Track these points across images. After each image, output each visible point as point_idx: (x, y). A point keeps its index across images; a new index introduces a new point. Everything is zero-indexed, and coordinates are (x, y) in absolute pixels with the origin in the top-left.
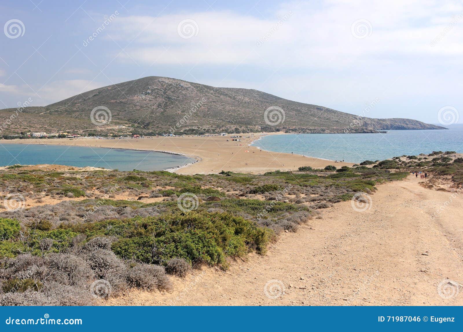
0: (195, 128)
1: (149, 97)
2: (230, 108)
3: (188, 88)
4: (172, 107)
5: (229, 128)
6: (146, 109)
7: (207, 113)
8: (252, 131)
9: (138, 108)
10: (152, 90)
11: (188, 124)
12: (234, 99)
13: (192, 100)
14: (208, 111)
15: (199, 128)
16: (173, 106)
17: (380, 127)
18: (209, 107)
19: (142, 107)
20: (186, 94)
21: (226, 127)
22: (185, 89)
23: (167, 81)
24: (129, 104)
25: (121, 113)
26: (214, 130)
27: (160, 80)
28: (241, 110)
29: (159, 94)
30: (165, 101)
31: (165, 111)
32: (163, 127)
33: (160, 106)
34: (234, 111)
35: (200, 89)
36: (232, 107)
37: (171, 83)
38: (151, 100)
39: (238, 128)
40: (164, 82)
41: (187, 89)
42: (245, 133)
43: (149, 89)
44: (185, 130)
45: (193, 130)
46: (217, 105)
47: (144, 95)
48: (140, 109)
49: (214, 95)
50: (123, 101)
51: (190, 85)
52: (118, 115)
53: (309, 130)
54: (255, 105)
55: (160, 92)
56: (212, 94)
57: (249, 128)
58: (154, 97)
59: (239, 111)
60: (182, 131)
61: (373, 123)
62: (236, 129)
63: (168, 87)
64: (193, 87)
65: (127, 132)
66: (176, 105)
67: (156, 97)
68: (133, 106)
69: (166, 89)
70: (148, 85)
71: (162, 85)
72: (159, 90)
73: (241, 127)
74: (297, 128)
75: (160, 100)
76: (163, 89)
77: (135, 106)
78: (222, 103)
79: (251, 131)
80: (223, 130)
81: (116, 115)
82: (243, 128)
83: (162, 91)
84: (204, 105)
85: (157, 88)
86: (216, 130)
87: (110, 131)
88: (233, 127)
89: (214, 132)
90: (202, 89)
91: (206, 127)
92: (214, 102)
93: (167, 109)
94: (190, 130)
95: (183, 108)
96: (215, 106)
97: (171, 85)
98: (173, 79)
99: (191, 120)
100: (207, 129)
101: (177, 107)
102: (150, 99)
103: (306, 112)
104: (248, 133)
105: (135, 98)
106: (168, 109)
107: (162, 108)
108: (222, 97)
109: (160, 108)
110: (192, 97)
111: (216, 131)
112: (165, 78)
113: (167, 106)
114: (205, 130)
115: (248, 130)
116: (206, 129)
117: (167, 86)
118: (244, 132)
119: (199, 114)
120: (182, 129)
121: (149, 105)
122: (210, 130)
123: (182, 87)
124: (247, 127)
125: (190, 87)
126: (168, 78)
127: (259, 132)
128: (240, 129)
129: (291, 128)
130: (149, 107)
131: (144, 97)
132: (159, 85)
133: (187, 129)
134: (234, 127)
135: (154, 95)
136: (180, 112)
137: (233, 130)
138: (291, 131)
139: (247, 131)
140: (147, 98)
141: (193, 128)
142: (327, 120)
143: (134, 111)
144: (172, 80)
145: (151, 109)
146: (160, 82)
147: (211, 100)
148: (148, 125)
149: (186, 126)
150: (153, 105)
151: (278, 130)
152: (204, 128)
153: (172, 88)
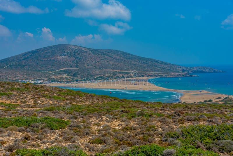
1: (66, 57)
2: (113, 63)
4: (81, 63)
5: (119, 75)
9: (62, 63)
12: (112, 57)
14: (101, 65)
16: (81, 62)
17: (191, 72)
18: (101, 63)
19: (64, 63)
20: (86, 55)
22: (85, 52)
24: (56, 61)
25: (53, 66)
26: (112, 77)
28: (119, 64)
29: (71, 55)
30: (75, 59)
31: (78, 65)
34: (115, 65)
35: (93, 52)
38: (68, 58)
44: (97, 77)
47: (63, 56)
50: (52, 59)
51: (87, 50)
52: (52, 68)
54: (124, 61)
56: (100, 55)
59: (117, 65)
61: (188, 69)
62: (123, 76)
64: (89, 51)
67: (70, 57)
68: (58, 63)
69: (75, 52)
70: (64, 50)
71: (72, 50)
75: (73, 58)
77: (60, 62)
78: (107, 60)
81: (50, 68)
82: (126, 75)
83: (72, 53)
84: (98, 61)
85: (70, 52)
87: (62, 79)
88: (121, 75)
91: (107, 75)
92: (103, 59)
94: (99, 77)
95: (87, 63)
96: (104, 62)
97: (77, 50)
101: (84, 63)
103: (152, 64)
105: (58, 57)
107: (76, 64)
108: (106, 56)
110: (90, 57)
112: (73, 45)
113: (78, 62)
117: (75, 50)
119: (97, 67)
120: (95, 77)
121: (68, 62)
123: (83, 51)
124: (128, 75)
126: (75, 46)
130: (68, 63)
132: (70, 50)
136: (86, 66)
137: (121, 77)
138: (149, 76)
139: (128, 77)
141: (101, 76)
142: (164, 69)
144: (77, 47)
145: (70, 64)
146: (70, 48)
147: (101, 58)
148: (75, 74)
149: (97, 75)
150: (70, 62)
151: (143, 76)
152: (106, 76)
153: (78, 51)
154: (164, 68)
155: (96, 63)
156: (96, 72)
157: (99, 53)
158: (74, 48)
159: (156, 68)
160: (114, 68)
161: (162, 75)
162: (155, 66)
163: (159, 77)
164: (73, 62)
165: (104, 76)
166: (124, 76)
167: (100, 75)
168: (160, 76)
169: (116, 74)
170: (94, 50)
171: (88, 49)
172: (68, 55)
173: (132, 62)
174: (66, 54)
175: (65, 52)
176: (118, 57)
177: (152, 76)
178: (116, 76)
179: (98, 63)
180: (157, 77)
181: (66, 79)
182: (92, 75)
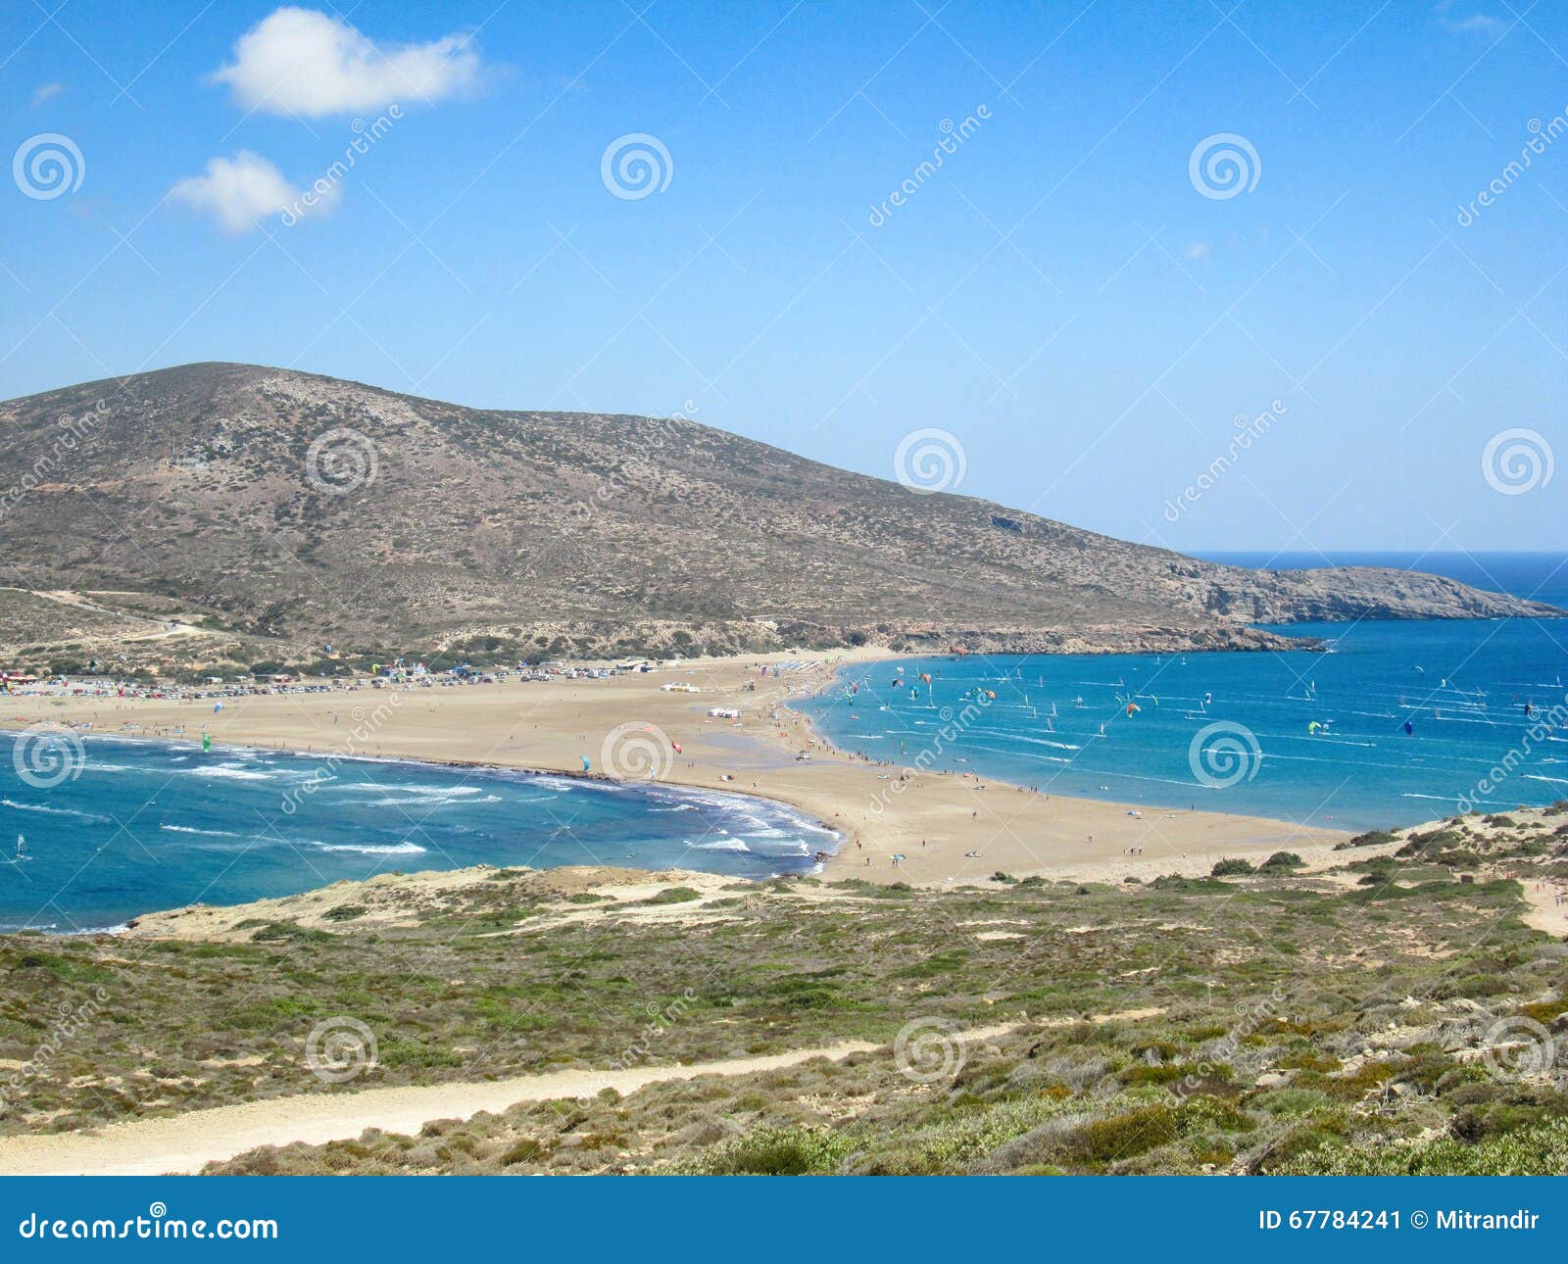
0: (499, 635)
1: (226, 472)
2: (615, 526)
3: (404, 426)
4: (346, 523)
5: (645, 632)
6: (227, 533)
7: (515, 553)
8: (746, 645)
9: (187, 524)
10: (239, 438)
11: (461, 613)
13: (431, 486)
14: (517, 543)
15: (517, 635)
16: (345, 515)
17: (1286, 608)
18: (517, 523)
19: (202, 520)
20: (397, 456)
21: (632, 628)
22: (392, 430)
23: (300, 393)
24: (140, 505)
25: (107, 548)
26: (581, 644)
27: (267, 384)
28: (666, 538)
29: (271, 458)
30: (304, 490)
31: (318, 542)
33: (287, 513)
34: (636, 543)
35: (459, 433)
36: (620, 520)
37: (321, 403)
38: (239, 484)
39: (689, 631)
40: (287, 397)
41: (399, 431)
42: (722, 655)
43: (223, 430)
44: (459, 645)
45: (493, 643)
46: (552, 511)
47: (201, 460)
48: (196, 532)
49: (528, 464)
50: (104, 486)
51: (411, 415)
53: (992, 636)
54: (717, 510)
55: (275, 446)
56: (517, 457)
57: (731, 633)
58: (250, 471)
59: (656, 542)
60: (443, 648)
61: (1254, 589)
62: (681, 638)
63: (311, 420)
64: (428, 424)
65: (216, 653)
66: (364, 512)
67: (260, 472)
68: (157, 517)
69: (305, 434)
70: (212, 409)
71: (285, 416)
72: (267, 435)
73: (697, 628)
74: (940, 632)
75: (282, 484)
76: (288, 429)
77: (172, 513)
78: (570, 502)
79: (741, 645)
80: (621, 642)
82: (706, 630)
83: (282, 439)
84: (494, 512)
85: (259, 429)
86: (593, 641)
87: (140, 651)
88: (664, 630)
89: (585, 650)
90: (469, 434)
91: (546, 629)
92: (534, 496)
93: (324, 529)
94: (476, 642)
95: (400, 525)
96: (543, 516)
97: (322, 410)
98: (328, 380)
99: (470, 593)
100: (551, 638)
101: (370, 524)
102: (232, 479)
103: (952, 541)
104: (733, 653)
105: (161, 474)
106: (327, 533)
107: (300, 528)
108: (564, 470)
109: (286, 524)
110: (432, 471)
111: (590, 645)
112: (292, 375)
113: (320, 515)
114: (542, 641)
115: (731, 639)
116: (546, 640)
117: (305, 417)
118: (715, 650)
120: (441, 639)
121: (234, 512)
122: (566, 641)
123: (376, 421)
124: (725, 629)
125: (415, 423)
126: (306, 378)
127: (778, 648)
128: (697, 638)
129: (911, 630)
130: (236, 522)
131: (201, 469)
132: (265, 411)
133: (465, 636)
134: (669, 627)
135: (249, 461)
136: (386, 546)
137: (664, 643)
138: (912, 643)
139: (728, 646)
140: (217, 475)
141: (493, 632)
142: (1054, 585)
143: (172, 542)
144: (322, 388)
145: (249, 530)
146: (267, 397)
147: (519, 486)
148: (275, 614)
149: (457, 624)
150: (256, 512)
151: (858, 640)
152: (537, 634)
153: (327, 425)
154: (1052, 578)
155: (470, 521)
156: (456, 600)
157: (514, 444)
158: (301, 396)
159: (986, 573)
161: (1020, 636)
162: (977, 556)
163: (996, 646)
164: (282, 511)
165: (520, 639)
166: (688, 638)
167: (484, 622)
168: (1002, 638)
169: (620, 624)
170: (469, 412)
171: (417, 403)
172: (244, 459)
173: (791, 524)
174: (229, 445)
175: (218, 428)
176: (675, 479)
177: (930, 640)
178: (624, 634)
179: (487, 523)
180: (972, 647)
181: (183, 654)
182: (417, 629)
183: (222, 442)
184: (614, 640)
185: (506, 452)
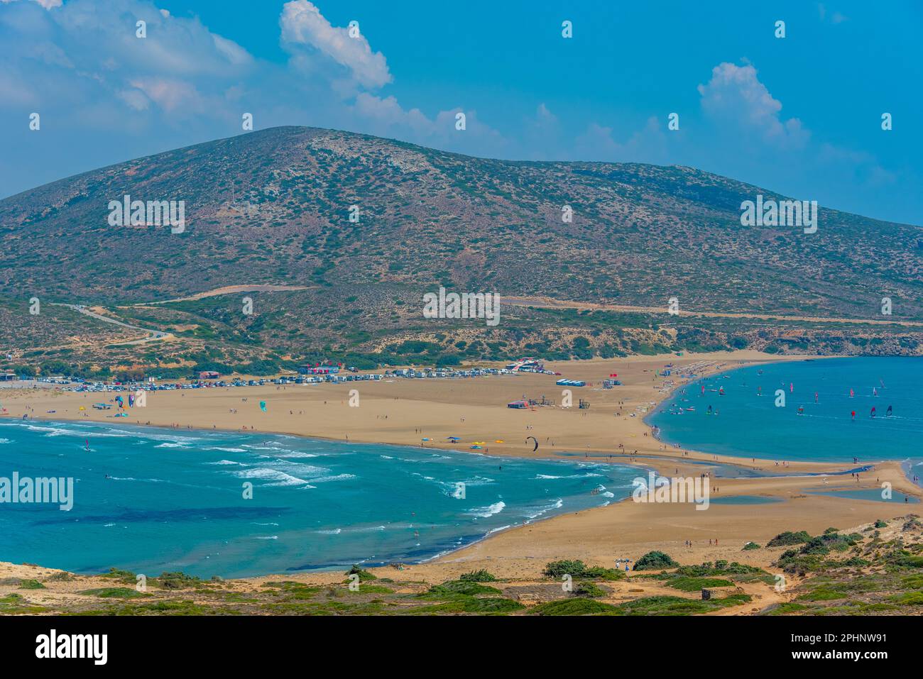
0: (427, 340)
1: (272, 212)
2: (574, 251)
3: (419, 173)
4: (356, 251)
5: (551, 337)
6: (260, 259)
7: (484, 274)
8: (637, 348)
9: (231, 253)
10: (286, 185)
11: (402, 322)
12: (595, 214)
13: (429, 220)
14: (488, 266)
15: (441, 340)
16: (358, 244)
18: (493, 249)
19: (243, 249)
20: (409, 197)
21: (540, 334)
22: (408, 177)
23: (339, 148)
24: (200, 238)
25: (166, 272)
26: (494, 347)
27: (315, 143)
28: (614, 261)
29: (309, 200)
30: (329, 225)
31: (332, 265)
32: (312, 333)
33: (312, 244)
34: (587, 265)
35: (462, 178)
36: (578, 246)
37: (355, 156)
38: (280, 221)
39: (587, 337)
40: (330, 152)
41: (414, 177)
42: (612, 357)
43: (274, 179)
44: (391, 348)
45: (423, 346)
46: (524, 240)
47: (254, 202)
48: (237, 259)
49: (515, 202)
51: (425, 164)
52: (157, 281)
53: (854, 342)
54: (670, 238)
55: (313, 191)
56: (507, 196)
57: (625, 338)
58: (291, 211)
59: (603, 263)
60: (378, 351)
62: (579, 342)
63: (345, 169)
64: (438, 171)
65: (180, 356)
66: (372, 242)
67: (298, 211)
68: (210, 247)
69: (339, 181)
70: (269, 162)
71: (324, 165)
72: (308, 182)
73: (596, 334)
74: (809, 337)
75: (314, 221)
76: (326, 177)
77: (221, 244)
78: (541, 232)
79: (632, 348)
80: (528, 346)
81: (147, 282)
82: (603, 336)
83: (320, 185)
84: (476, 241)
85: (302, 177)
86: (505, 345)
87: (116, 354)
88: (569, 335)
90: (472, 178)
92: (512, 228)
93: (337, 255)
94: (406, 347)
95: (398, 252)
96: (515, 243)
97: (355, 162)
98: (367, 138)
99: (414, 306)
100: (469, 342)
101: (375, 252)
102: (275, 217)
104: (623, 355)
105: (222, 213)
106: (340, 259)
107: (320, 255)
108: (545, 207)
109: (310, 252)
110: (434, 209)
111: (501, 348)
112: (336, 135)
113: (338, 245)
114: (461, 345)
115: (624, 344)
116: (465, 343)
117: (341, 168)
118: (607, 352)
119: (455, 279)
120: (380, 344)
121: (270, 244)
122: (482, 345)
123: (396, 169)
124: (620, 334)
125: (427, 171)
126: (348, 136)
127: (666, 350)
128: (595, 342)
129: (785, 336)
130: (270, 252)
131: (252, 209)
132: (310, 163)
133: (399, 341)
134: (571, 333)
135: (292, 203)
136: (383, 269)
137: (565, 346)
138: (785, 347)
139: (621, 349)
140: (264, 214)
141: (422, 338)
143: (216, 267)
144: (359, 144)
145: (278, 257)
146: (313, 153)
147: (502, 219)
149: (395, 331)
150: (287, 244)
151: (740, 344)
152: (458, 339)
153: (358, 173)
155: (457, 248)
156: (401, 312)
157: (508, 187)
158: (340, 151)
160: (565, 289)
163: (858, 349)
164: (309, 242)
165: (443, 344)
166: (587, 342)
167: (418, 330)
168: (863, 342)
170: (476, 161)
171: (432, 155)
172: (287, 201)
174: (277, 191)
175: (271, 177)
176: (641, 213)
177: (801, 344)
178: (532, 340)
179: (469, 251)
180: (836, 349)
182: (364, 336)
183: (273, 188)
184: (522, 344)
185: (498, 193)
